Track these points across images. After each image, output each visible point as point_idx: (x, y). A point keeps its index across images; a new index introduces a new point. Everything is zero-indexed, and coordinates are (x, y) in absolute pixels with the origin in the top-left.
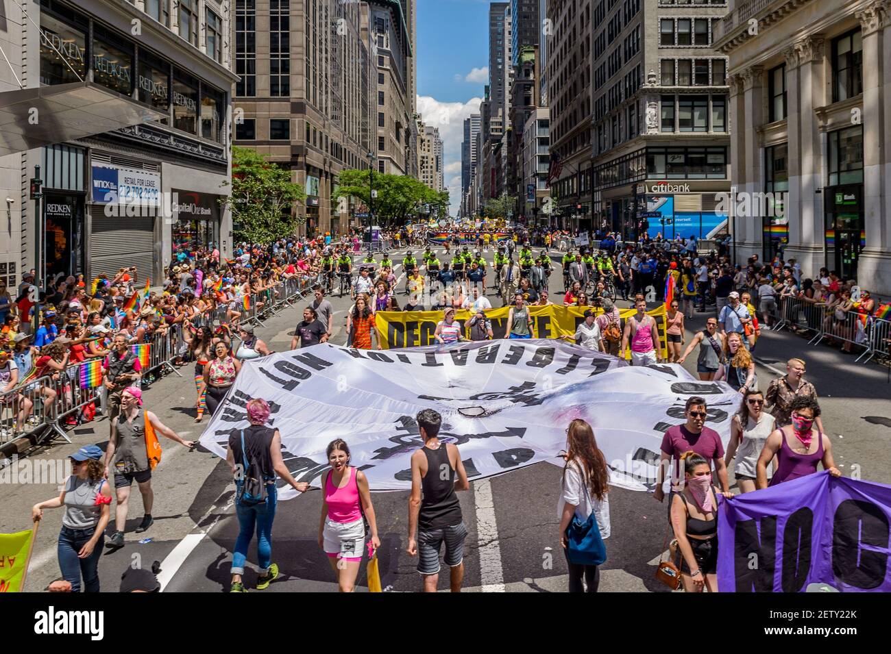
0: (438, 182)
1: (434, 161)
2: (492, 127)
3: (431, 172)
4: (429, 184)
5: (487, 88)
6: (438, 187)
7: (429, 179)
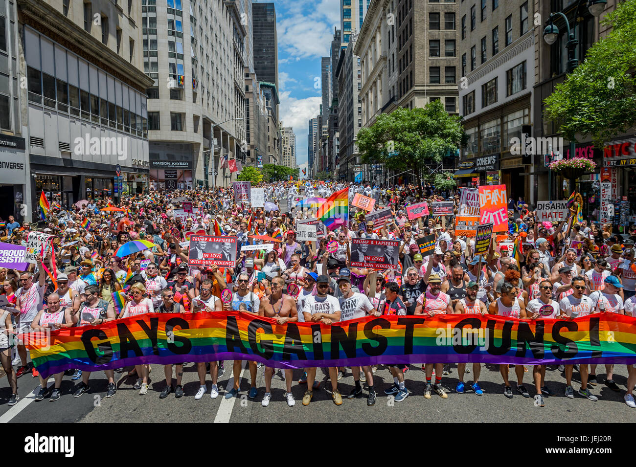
0: (293, 162)
1: (290, 150)
2: (323, 131)
3: (289, 157)
4: (288, 164)
5: (321, 105)
6: (293, 165)
7: (288, 161)
